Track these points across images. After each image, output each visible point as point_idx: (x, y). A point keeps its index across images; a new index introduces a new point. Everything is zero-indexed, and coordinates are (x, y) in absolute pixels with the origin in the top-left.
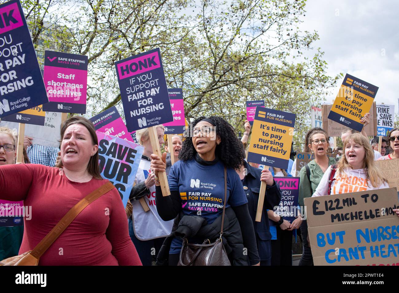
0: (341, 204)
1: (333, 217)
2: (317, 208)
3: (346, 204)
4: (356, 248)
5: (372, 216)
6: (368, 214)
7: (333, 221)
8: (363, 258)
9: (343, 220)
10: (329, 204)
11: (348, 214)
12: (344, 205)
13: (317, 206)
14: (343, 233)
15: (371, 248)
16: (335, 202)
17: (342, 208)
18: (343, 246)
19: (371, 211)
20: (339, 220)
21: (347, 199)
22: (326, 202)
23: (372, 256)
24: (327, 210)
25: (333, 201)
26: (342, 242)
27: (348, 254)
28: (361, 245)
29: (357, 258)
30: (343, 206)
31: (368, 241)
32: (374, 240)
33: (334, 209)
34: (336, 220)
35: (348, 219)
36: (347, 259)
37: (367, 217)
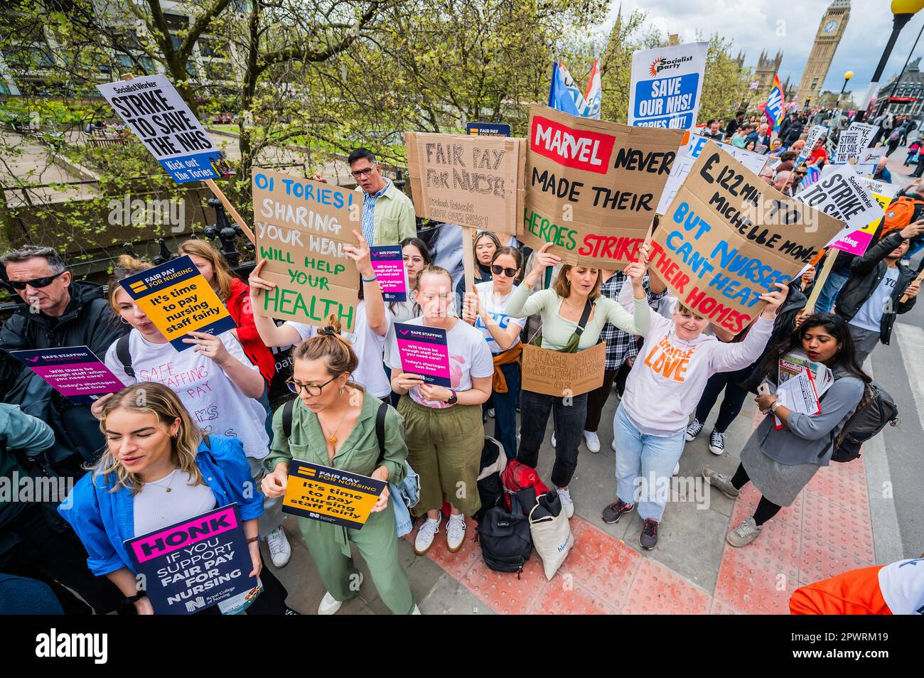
0: (738, 189)
1: (716, 198)
2: (711, 168)
3: (745, 193)
4: (703, 259)
5: (761, 240)
6: (757, 234)
7: (711, 202)
8: (700, 276)
9: (722, 212)
10: (727, 175)
11: (734, 210)
12: (741, 194)
13: (713, 164)
14: (708, 228)
15: (720, 275)
16: (736, 178)
17: (735, 194)
18: (693, 242)
19: (766, 232)
20: (718, 208)
21: (753, 188)
22: (727, 167)
23: (711, 284)
24: (718, 181)
25: (736, 175)
26: (697, 237)
27: (690, 256)
28: (710, 261)
29: (695, 269)
30: (739, 193)
31: (723, 265)
32: (732, 269)
33: (726, 186)
34: (715, 204)
35: (727, 217)
36: (685, 260)
37: (751, 236)
